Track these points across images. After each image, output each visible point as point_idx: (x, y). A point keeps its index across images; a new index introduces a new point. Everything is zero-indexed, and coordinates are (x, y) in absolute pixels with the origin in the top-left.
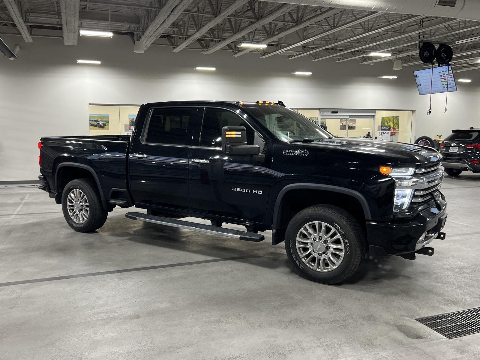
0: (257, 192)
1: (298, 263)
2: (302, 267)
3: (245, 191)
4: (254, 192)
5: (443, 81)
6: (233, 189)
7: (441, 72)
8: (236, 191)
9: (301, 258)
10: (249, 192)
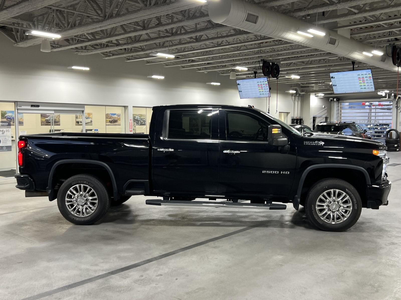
0: (285, 173)
1: (318, 221)
2: (321, 223)
3: (274, 173)
4: (282, 173)
5: (260, 89)
6: (263, 172)
7: (259, 82)
8: (266, 174)
9: (320, 216)
10: (278, 173)
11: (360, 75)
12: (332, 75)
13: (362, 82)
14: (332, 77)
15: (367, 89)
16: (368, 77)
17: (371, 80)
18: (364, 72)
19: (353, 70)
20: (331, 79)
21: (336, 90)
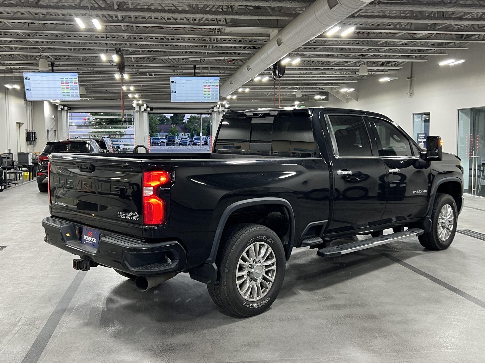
3: (419, 192)
4: (423, 191)
5: (64, 89)
6: (413, 193)
7: (63, 79)
8: (415, 194)
11: (207, 82)
14: (173, 82)
15: (211, 99)
19: (195, 76)
20: (171, 84)
21: (174, 98)
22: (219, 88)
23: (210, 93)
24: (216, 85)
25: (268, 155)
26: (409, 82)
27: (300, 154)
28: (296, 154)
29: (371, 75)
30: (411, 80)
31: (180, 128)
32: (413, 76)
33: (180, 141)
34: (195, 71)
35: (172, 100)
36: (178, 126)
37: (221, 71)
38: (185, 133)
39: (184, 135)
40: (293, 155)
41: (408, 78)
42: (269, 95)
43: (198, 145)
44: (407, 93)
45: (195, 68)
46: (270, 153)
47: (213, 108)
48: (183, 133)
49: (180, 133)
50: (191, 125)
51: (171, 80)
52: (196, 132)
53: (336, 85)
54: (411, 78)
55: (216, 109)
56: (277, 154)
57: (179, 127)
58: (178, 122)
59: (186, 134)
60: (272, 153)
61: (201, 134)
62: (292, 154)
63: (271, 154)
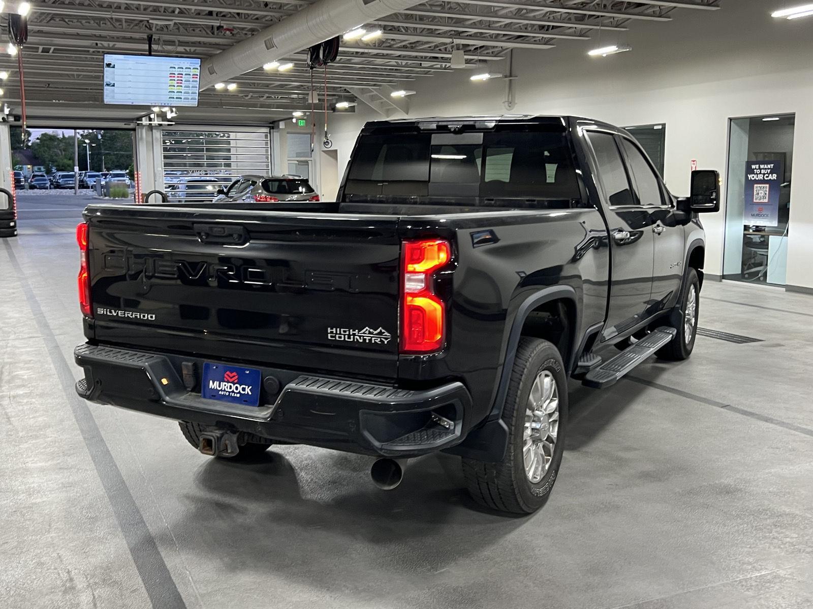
11: (176, 67)
12: (108, 59)
13: (176, 85)
14: (109, 65)
15: (182, 100)
16: (191, 74)
17: (196, 81)
18: (186, 62)
19: (150, 55)
20: (106, 69)
21: (111, 96)
22: (198, 80)
23: (183, 89)
24: (193, 75)
25: (473, 205)
26: (508, 83)
27: (546, 203)
28: (536, 203)
29: (445, 69)
30: (510, 80)
31: (25, 156)
32: (513, 74)
33: (31, 181)
34: (150, 47)
35: (107, 100)
36: (20, 152)
37: (188, 49)
38: (33, 165)
39: (31, 170)
40: (530, 204)
41: (506, 77)
42: (265, 98)
43: (71, 188)
44: (504, 103)
45: (150, 40)
46: (477, 202)
47: (140, 119)
48: (29, 166)
49: (24, 166)
50: (46, 151)
51: (106, 62)
52: (55, 164)
53: (375, 85)
54: (511, 76)
55: (145, 122)
56: (493, 202)
57: (21, 155)
58: (18, 145)
59: (36, 168)
60: (481, 201)
61: (76, 169)
62: (527, 203)
63: (480, 203)
